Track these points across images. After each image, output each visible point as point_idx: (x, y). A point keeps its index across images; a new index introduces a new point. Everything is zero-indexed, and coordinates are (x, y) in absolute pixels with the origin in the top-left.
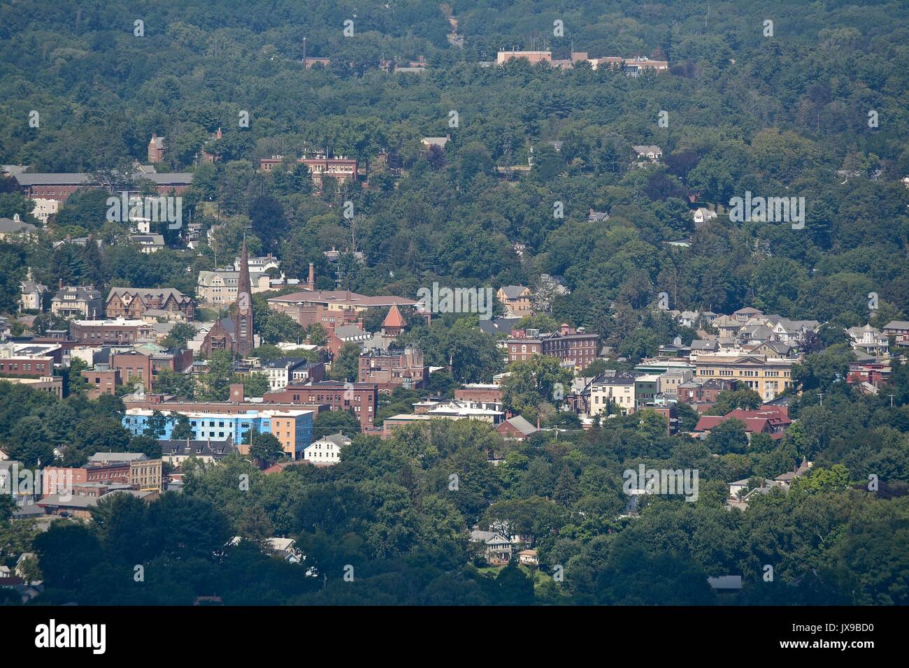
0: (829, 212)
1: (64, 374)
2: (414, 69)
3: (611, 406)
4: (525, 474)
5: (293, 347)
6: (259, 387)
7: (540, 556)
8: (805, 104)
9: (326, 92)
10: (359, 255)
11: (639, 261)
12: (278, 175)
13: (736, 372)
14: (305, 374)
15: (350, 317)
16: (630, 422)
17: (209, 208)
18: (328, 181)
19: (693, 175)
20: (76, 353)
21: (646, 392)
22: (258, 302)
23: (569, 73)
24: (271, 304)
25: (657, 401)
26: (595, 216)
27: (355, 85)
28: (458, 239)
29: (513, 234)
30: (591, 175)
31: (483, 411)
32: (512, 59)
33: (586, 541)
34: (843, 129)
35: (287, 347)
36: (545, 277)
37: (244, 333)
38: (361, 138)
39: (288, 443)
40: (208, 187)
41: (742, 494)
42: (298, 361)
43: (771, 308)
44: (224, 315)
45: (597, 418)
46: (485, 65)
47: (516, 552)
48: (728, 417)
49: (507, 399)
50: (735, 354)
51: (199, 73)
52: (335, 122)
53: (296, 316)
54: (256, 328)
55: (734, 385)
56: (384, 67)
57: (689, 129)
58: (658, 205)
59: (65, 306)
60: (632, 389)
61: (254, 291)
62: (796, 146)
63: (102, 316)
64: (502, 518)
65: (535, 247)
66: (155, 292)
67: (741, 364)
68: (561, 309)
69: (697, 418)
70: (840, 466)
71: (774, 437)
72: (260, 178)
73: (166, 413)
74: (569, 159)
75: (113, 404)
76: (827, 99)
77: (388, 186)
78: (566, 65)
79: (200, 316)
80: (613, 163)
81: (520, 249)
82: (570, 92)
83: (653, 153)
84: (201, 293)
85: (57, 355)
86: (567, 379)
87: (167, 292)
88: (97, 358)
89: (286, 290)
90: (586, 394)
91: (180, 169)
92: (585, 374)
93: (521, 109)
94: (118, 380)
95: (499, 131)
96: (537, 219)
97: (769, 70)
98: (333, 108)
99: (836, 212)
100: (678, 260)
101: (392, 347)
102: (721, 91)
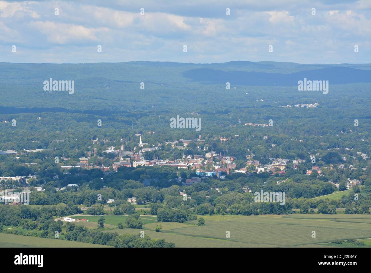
0: (290, 145)
1: (188, 167)
2: (234, 126)
3: (261, 171)
4: (250, 180)
5: (218, 163)
6: (214, 168)
7: (252, 191)
8: (286, 131)
9: (222, 129)
10: (227, 151)
11: (265, 152)
12: (216, 140)
13: (278, 166)
14: (220, 167)
15: (226, 159)
16: (263, 173)
17: (207, 145)
18: (223, 141)
19: (272, 140)
20: (190, 164)
21: (266, 169)
22: (214, 157)
23: (255, 126)
24: (215, 157)
25: (267, 170)
26: (259, 145)
27: (226, 128)
28: (240, 149)
29: (248, 148)
30: (258, 140)
31: (244, 171)
32: (247, 125)
33: (258, 189)
34: (291, 134)
35: (217, 163)
36: (252, 154)
37: (212, 161)
38: (227, 135)
39: (218, 176)
40: (207, 142)
41: (279, 183)
42: (219, 165)
43: (283, 158)
44: (209, 159)
45: (259, 172)
46: (244, 125)
47: (249, 191)
48: (277, 172)
49: (247, 170)
50: (278, 164)
51: (205, 127)
52: (224, 133)
53: (219, 159)
54: (213, 161)
55: (278, 168)
56: (230, 126)
57: (271, 134)
58: (267, 144)
59: (188, 158)
60: (264, 169)
61: (213, 156)
62: (285, 136)
63: (193, 159)
64: (247, 186)
65: (251, 150)
66: (200, 156)
67: (278, 165)
68: (254, 158)
69: (273, 173)
70: (292, 179)
71: (283, 175)
72: (214, 141)
73: (202, 172)
74: (255, 138)
75: (195, 170)
76: (289, 130)
77: (231, 142)
78: (254, 125)
79: (206, 159)
80: (261, 138)
81: (249, 150)
82: (255, 129)
83: (266, 137)
84: (206, 156)
85: (187, 164)
86: (255, 167)
87: (202, 156)
88: (193, 165)
89: (217, 155)
90: (258, 169)
91: (203, 139)
92: (258, 167)
93: (248, 131)
94: (195, 168)
95: (246, 134)
96: (251, 146)
97: (281, 126)
98: (223, 131)
99: (291, 145)
100: (270, 151)
101: (232, 163)
102: (275, 129)
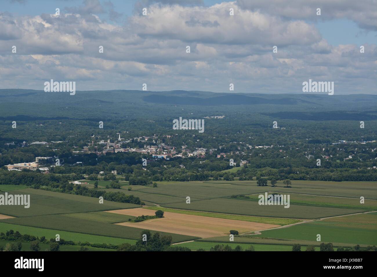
1: (148, 153)
4: (184, 161)
6: (163, 154)
7: (185, 167)
9: (168, 130)
10: (171, 143)
11: (193, 144)
12: (164, 137)
13: (201, 153)
15: (170, 148)
16: (192, 157)
17: (159, 140)
18: (168, 137)
19: (197, 137)
25: (194, 155)
26: (190, 140)
27: (170, 130)
28: (179, 142)
29: (183, 142)
30: (189, 137)
31: (181, 156)
33: (189, 166)
35: (165, 150)
36: (186, 145)
37: (162, 149)
38: (171, 134)
39: (165, 158)
40: (159, 138)
41: (201, 162)
42: (166, 152)
43: (203, 147)
44: (160, 148)
45: (190, 156)
47: (183, 167)
48: (200, 156)
49: (183, 155)
50: (201, 151)
51: (158, 129)
52: (169, 133)
53: (166, 148)
58: (194, 139)
59: (148, 147)
60: (192, 154)
61: (163, 146)
62: (205, 135)
63: (151, 148)
64: (182, 164)
65: (185, 143)
66: (155, 146)
68: (187, 148)
69: (198, 156)
70: (209, 160)
71: (203, 158)
73: (156, 156)
74: (187, 136)
75: (151, 155)
77: (173, 138)
79: (158, 148)
80: (191, 136)
83: (194, 135)
84: (158, 146)
85: (147, 151)
86: (187, 153)
88: (150, 151)
89: (165, 146)
90: (189, 154)
91: (157, 136)
93: (183, 132)
96: (185, 140)
98: (169, 132)
99: (208, 140)
100: (196, 144)
101: (173, 150)
